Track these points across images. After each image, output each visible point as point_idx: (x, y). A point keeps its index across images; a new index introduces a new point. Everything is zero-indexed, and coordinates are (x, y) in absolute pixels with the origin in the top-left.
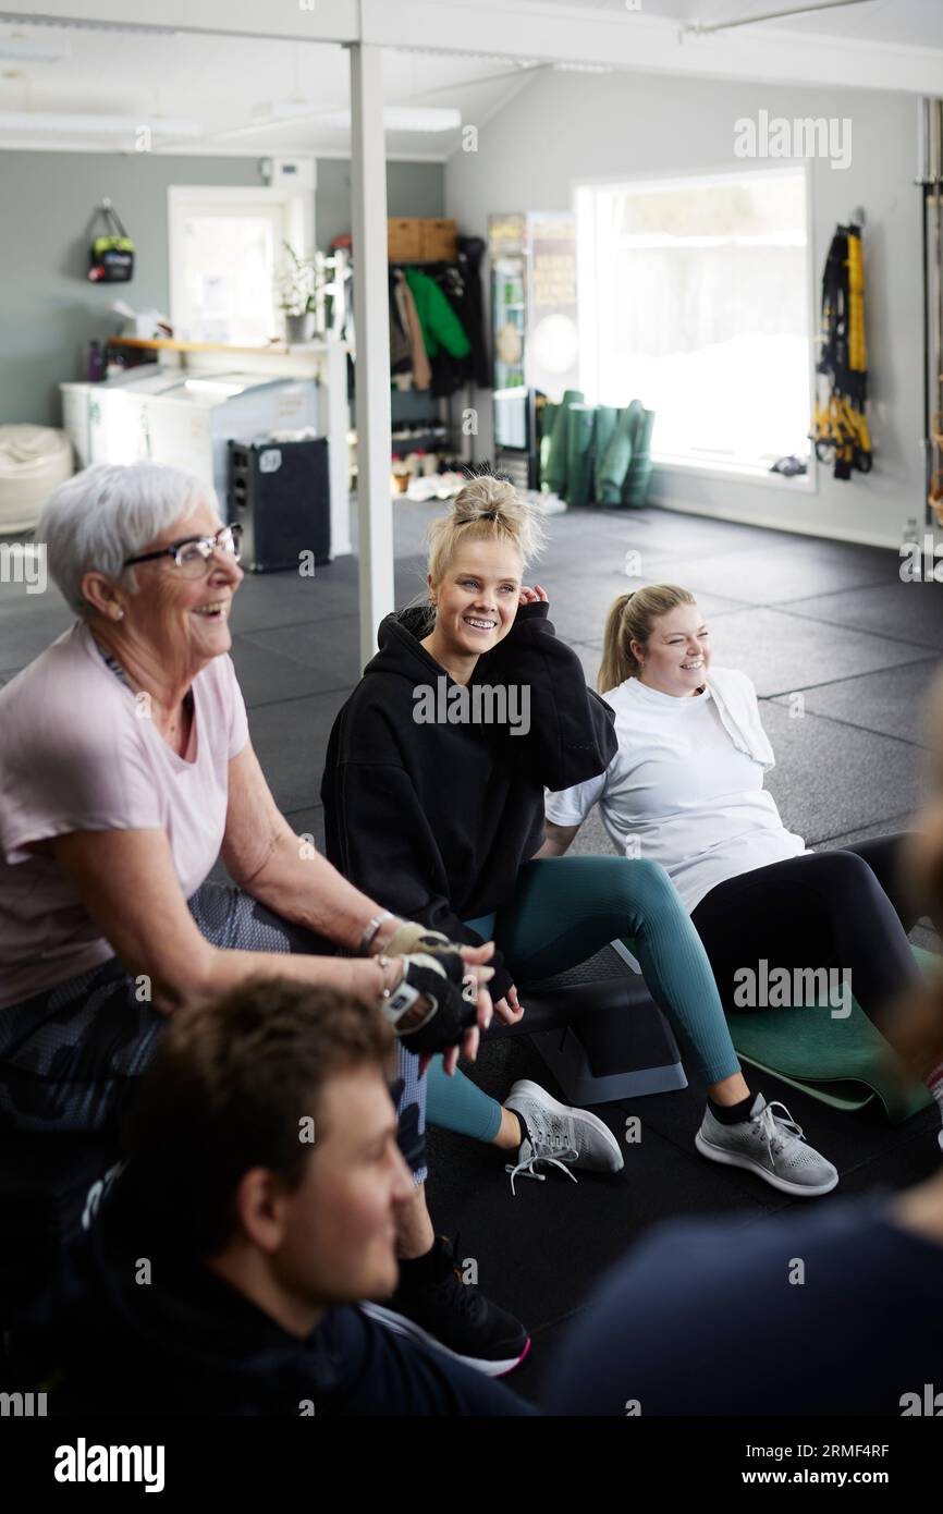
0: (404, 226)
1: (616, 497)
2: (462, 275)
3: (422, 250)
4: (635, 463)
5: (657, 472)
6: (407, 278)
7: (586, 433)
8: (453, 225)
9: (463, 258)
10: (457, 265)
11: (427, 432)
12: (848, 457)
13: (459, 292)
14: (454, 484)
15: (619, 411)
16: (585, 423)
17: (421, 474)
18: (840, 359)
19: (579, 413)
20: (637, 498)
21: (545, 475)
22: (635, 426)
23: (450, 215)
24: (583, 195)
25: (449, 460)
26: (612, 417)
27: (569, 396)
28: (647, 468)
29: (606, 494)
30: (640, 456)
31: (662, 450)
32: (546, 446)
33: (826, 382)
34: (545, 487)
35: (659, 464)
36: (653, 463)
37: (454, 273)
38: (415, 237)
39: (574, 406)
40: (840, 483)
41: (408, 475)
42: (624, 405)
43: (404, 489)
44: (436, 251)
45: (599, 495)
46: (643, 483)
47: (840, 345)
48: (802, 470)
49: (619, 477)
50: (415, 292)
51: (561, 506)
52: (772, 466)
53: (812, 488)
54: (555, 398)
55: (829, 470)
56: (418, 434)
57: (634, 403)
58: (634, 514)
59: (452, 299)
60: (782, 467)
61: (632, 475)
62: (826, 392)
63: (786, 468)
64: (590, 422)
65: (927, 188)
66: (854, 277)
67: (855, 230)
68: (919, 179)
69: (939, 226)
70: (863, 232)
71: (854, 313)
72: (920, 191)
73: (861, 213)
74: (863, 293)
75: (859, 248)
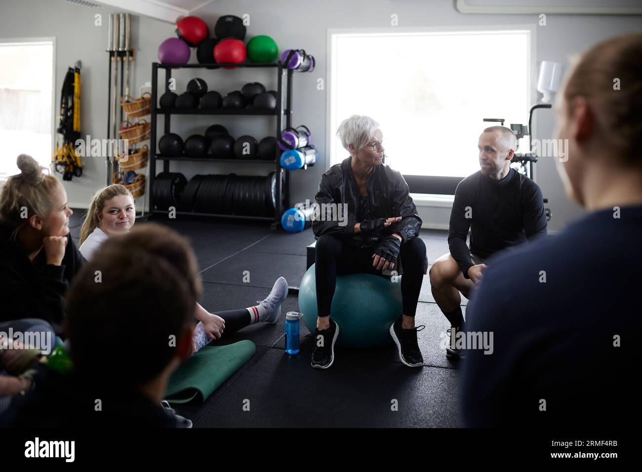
12: (71, 170)
18: (69, 126)
33: (61, 137)
40: (66, 182)
47: (69, 120)
55: (62, 176)
62: (61, 142)
65: (112, 53)
66: (76, 90)
67: (78, 70)
68: (108, 50)
69: (116, 69)
70: (81, 71)
71: (76, 106)
72: (108, 54)
73: (80, 63)
74: (80, 98)
75: (79, 78)
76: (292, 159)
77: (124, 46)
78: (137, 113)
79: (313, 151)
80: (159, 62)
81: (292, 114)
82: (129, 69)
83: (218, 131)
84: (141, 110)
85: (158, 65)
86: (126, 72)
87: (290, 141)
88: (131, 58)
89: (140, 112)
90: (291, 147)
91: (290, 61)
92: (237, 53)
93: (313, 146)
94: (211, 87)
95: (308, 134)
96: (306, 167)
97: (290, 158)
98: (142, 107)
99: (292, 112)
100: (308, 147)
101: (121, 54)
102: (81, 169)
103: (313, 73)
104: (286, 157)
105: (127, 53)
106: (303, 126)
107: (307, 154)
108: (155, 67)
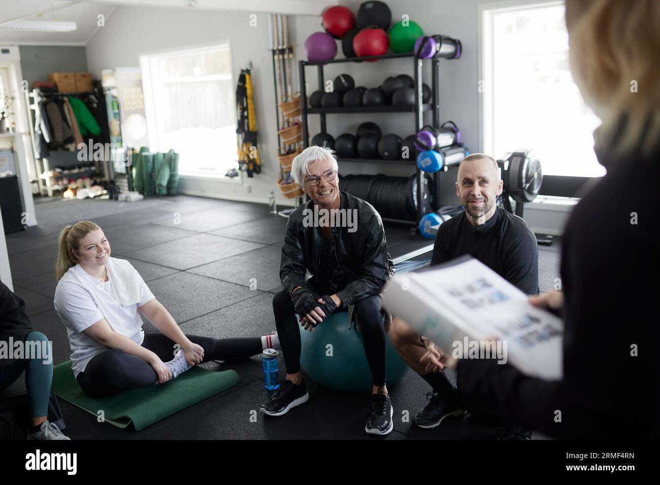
0: (66, 77)
1: (164, 191)
2: (96, 97)
3: (76, 87)
4: (172, 176)
5: (182, 180)
6: (70, 101)
7: (150, 165)
8: (90, 75)
9: (96, 90)
10: (94, 94)
11: (87, 169)
12: (251, 168)
13: (95, 105)
14: (97, 191)
15: (164, 155)
16: (149, 161)
17: (84, 187)
18: (246, 128)
19: (146, 156)
20: (174, 191)
21: (134, 184)
22: (171, 160)
23: (90, 70)
24: (144, 60)
25: (98, 180)
26: (161, 157)
27: (143, 149)
28: (177, 178)
29: (160, 190)
30: (174, 173)
31: (183, 170)
32: (134, 171)
33: (241, 137)
34: (135, 189)
35: (182, 176)
36: (180, 176)
37: (93, 97)
38: (72, 81)
39: (144, 154)
40: (250, 179)
41: (77, 188)
42: (166, 151)
43: (75, 194)
44: (83, 87)
45: (157, 191)
46: (176, 184)
47: (246, 121)
48: (236, 175)
49: (164, 183)
50: (73, 106)
51: (141, 197)
52: (226, 173)
53: (241, 182)
54: (138, 150)
55: (245, 174)
56: (83, 170)
57: (170, 150)
58: (174, 198)
59: (91, 109)
60: (229, 174)
61: (171, 181)
62: (241, 141)
63: (231, 174)
64: (151, 160)
65: (274, 52)
66: (249, 92)
67: (248, 71)
68: (271, 48)
69: (279, 68)
70: (252, 72)
71: (250, 107)
72: (271, 53)
73: (251, 64)
74: (253, 98)
75: (250, 79)
76: (428, 161)
77: (283, 44)
78: (291, 113)
79: (462, 149)
80: (306, 59)
81: (438, 109)
82: (289, 67)
83: (370, 129)
84: (295, 110)
85: (304, 63)
86: (288, 70)
87: (425, 141)
88: (291, 56)
89: (295, 112)
90: (427, 148)
91: (423, 50)
92: (377, 44)
93: (462, 144)
94: (358, 83)
95: (455, 130)
96: (446, 169)
97: (426, 160)
98: (296, 107)
99: (438, 106)
100: (456, 145)
101: (282, 52)
102: (260, 167)
103: (461, 58)
104: (423, 158)
105: (287, 51)
106: (451, 122)
107: (447, 155)
108: (303, 65)
